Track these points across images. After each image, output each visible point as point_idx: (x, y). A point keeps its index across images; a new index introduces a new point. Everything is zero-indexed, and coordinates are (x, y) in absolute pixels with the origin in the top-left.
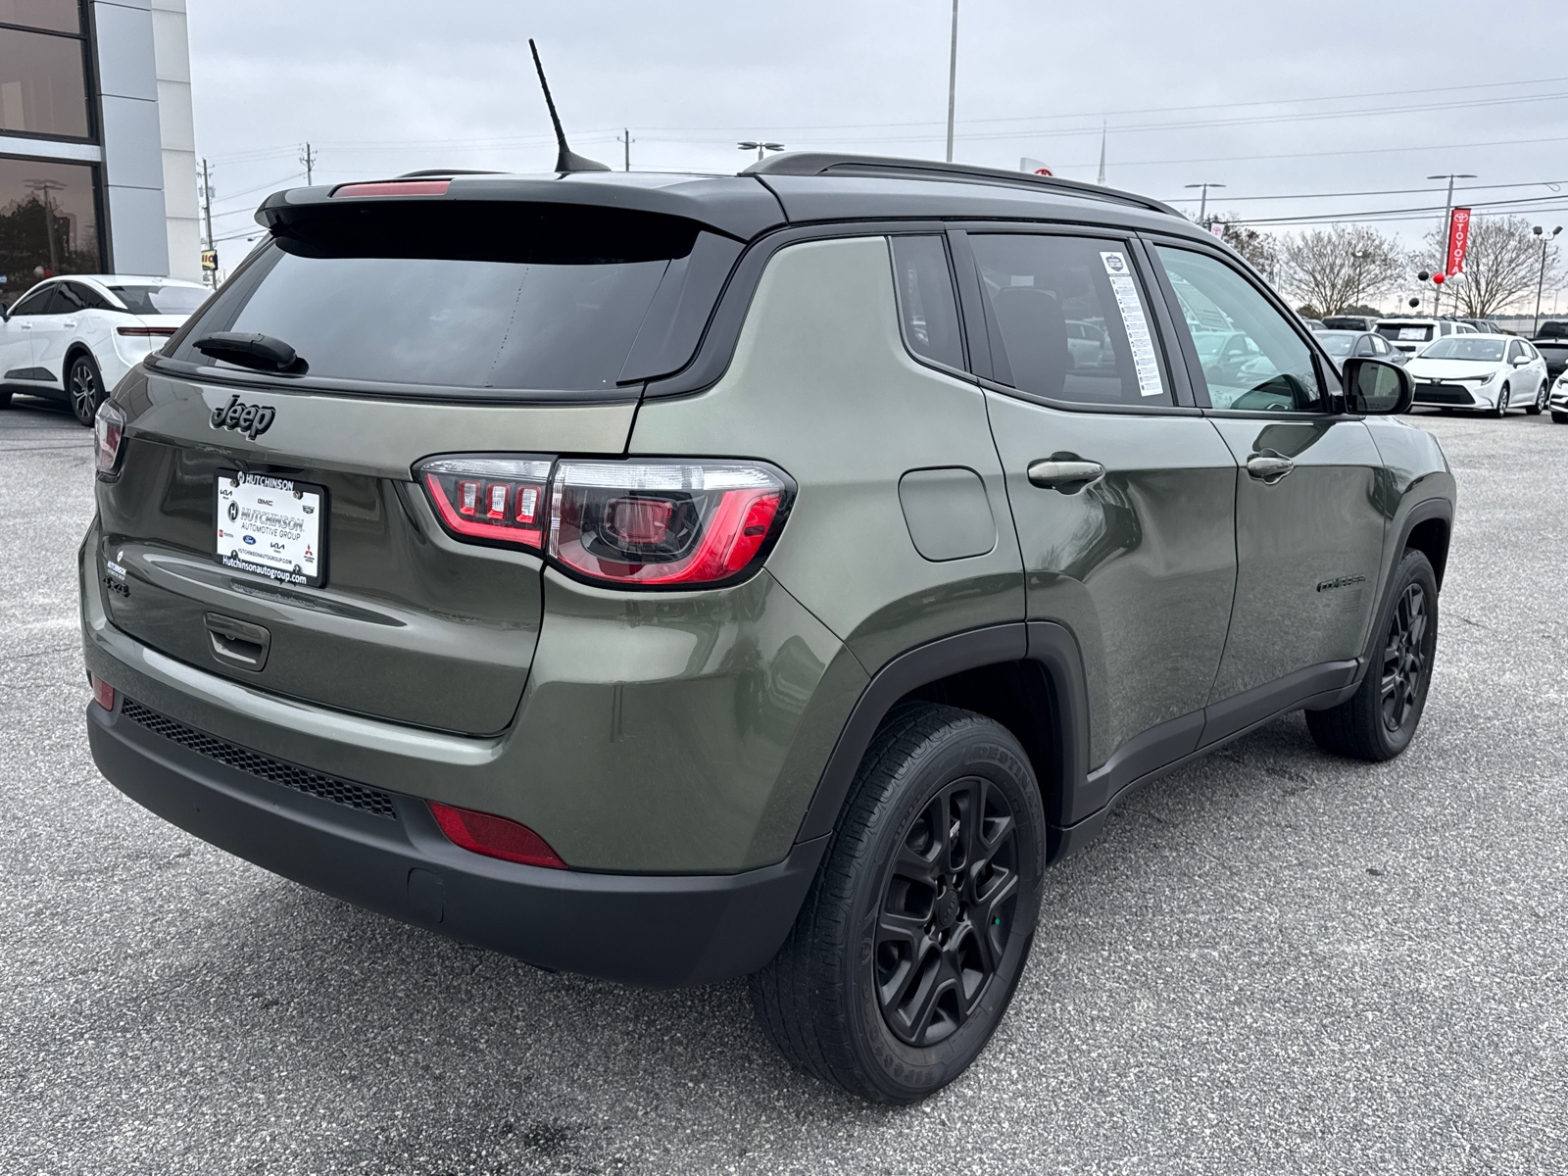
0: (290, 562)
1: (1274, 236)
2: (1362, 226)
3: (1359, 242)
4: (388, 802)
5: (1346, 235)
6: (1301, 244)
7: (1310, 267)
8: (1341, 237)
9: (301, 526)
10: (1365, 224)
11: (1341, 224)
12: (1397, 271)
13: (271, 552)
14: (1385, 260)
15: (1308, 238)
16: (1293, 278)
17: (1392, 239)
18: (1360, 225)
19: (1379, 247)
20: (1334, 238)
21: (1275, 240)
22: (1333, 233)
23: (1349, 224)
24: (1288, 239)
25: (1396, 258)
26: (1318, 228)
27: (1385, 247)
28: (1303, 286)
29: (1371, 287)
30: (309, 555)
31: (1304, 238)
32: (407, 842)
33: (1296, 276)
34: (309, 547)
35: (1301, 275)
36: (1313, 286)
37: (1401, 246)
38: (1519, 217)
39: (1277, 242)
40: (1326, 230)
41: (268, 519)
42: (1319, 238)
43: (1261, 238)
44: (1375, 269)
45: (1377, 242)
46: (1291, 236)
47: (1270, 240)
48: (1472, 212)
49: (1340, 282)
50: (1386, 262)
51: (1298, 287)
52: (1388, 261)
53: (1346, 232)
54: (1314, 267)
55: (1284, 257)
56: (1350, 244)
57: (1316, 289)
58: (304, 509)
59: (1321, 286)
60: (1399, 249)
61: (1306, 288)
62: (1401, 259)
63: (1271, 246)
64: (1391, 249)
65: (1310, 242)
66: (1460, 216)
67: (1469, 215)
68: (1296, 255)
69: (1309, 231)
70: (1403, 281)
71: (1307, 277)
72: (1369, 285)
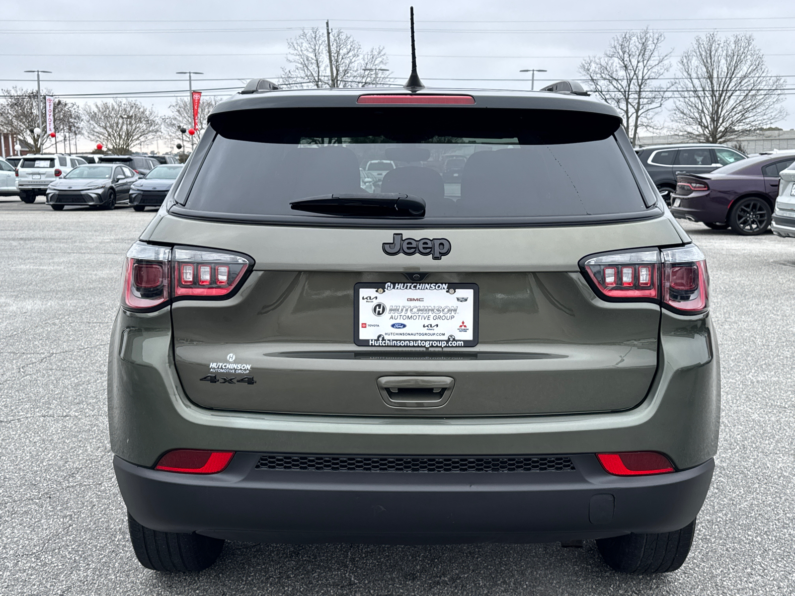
0: (444, 334)
1: (77, 104)
2: (132, 100)
3: (131, 110)
4: (569, 461)
5: (123, 105)
6: (96, 110)
7: (103, 124)
8: (120, 106)
9: (455, 310)
10: (134, 99)
11: (118, 99)
12: (156, 127)
13: (425, 330)
14: (148, 121)
15: (99, 106)
16: (94, 131)
17: (150, 108)
18: (130, 99)
19: (143, 113)
20: (116, 107)
21: (78, 107)
22: (114, 104)
23: (124, 99)
24: (87, 107)
25: (154, 119)
26: (105, 100)
27: (147, 113)
28: (101, 136)
29: (142, 137)
30: (463, 327)
31: (97, 106)
32: (585, 481)
33: (96, 130)
34: (463, 323)
35: (98, 129)
36: (107, 136)
37: (156, 113)
38: (219, 98)
39: (80, 108)
40: (110, 102)
41: (419, 310)
42: (106, 106)
43: (70, 105)
44: (143, 126)
45: (141, 110)
46: (89, 104)
47: (75, 107)
48: (202, 94)
49: (124, 134)
50: (150, 123)
51: (99, 137)
52: (150, 122)
53: (123, 103)
54: (106, 124)
55: (85, 117)
56: (125, 110)
57: (109, 138)
58: (458, 299)
59: (112, 136)
60: (155, 114)
61: (103, 137)
62: (158, 120)
63: (76, 111)
64: (151, 114)
65: (101, 109)
66: (196, 96)
67: (200, 96)
68: (93, 117)
69: (100, 102)
70: (160, 133)
71: (102, 130)
72: (141, 136)
